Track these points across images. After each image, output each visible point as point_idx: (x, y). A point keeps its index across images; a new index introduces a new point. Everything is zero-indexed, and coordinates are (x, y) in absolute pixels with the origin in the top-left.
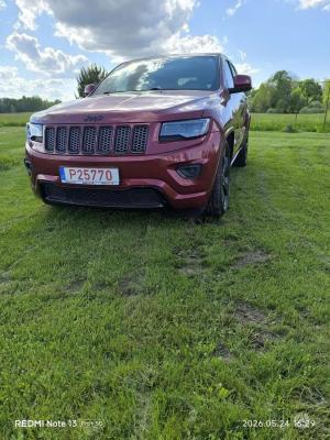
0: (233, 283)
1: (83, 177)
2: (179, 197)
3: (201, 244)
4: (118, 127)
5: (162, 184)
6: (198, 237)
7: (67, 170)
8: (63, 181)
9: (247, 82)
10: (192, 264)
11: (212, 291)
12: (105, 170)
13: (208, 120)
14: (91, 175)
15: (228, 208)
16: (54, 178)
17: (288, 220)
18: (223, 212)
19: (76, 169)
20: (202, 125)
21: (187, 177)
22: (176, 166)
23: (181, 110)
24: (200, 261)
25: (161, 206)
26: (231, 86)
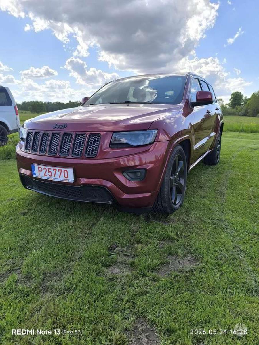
0: (146, 292)
1: (47, 173)
2: (125, 196)
3: (139, 242)
4: (77, 135)
5: (109, 184)
6: (138, 235)
7: (36, 167)
8: (34, 176)
9: (209, 97)
10: (122, 263)
11: (122, 300)
12: (63, 169)
13: (156, 131)
14: (53, 172)
15: (181, 206)
16: (28, 172)
17: (231, 225)
18: (173, 210)
19: (43, 167)
20: (149, 135)
21: (132, 179)
22: (124, 170)
23: (131, 122)
24: (130, 260)
25: (110, 203)
26: (194, 100)
